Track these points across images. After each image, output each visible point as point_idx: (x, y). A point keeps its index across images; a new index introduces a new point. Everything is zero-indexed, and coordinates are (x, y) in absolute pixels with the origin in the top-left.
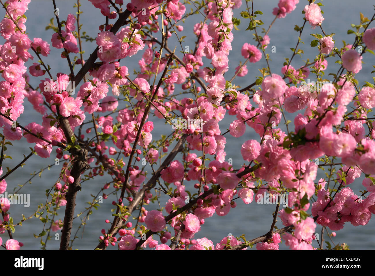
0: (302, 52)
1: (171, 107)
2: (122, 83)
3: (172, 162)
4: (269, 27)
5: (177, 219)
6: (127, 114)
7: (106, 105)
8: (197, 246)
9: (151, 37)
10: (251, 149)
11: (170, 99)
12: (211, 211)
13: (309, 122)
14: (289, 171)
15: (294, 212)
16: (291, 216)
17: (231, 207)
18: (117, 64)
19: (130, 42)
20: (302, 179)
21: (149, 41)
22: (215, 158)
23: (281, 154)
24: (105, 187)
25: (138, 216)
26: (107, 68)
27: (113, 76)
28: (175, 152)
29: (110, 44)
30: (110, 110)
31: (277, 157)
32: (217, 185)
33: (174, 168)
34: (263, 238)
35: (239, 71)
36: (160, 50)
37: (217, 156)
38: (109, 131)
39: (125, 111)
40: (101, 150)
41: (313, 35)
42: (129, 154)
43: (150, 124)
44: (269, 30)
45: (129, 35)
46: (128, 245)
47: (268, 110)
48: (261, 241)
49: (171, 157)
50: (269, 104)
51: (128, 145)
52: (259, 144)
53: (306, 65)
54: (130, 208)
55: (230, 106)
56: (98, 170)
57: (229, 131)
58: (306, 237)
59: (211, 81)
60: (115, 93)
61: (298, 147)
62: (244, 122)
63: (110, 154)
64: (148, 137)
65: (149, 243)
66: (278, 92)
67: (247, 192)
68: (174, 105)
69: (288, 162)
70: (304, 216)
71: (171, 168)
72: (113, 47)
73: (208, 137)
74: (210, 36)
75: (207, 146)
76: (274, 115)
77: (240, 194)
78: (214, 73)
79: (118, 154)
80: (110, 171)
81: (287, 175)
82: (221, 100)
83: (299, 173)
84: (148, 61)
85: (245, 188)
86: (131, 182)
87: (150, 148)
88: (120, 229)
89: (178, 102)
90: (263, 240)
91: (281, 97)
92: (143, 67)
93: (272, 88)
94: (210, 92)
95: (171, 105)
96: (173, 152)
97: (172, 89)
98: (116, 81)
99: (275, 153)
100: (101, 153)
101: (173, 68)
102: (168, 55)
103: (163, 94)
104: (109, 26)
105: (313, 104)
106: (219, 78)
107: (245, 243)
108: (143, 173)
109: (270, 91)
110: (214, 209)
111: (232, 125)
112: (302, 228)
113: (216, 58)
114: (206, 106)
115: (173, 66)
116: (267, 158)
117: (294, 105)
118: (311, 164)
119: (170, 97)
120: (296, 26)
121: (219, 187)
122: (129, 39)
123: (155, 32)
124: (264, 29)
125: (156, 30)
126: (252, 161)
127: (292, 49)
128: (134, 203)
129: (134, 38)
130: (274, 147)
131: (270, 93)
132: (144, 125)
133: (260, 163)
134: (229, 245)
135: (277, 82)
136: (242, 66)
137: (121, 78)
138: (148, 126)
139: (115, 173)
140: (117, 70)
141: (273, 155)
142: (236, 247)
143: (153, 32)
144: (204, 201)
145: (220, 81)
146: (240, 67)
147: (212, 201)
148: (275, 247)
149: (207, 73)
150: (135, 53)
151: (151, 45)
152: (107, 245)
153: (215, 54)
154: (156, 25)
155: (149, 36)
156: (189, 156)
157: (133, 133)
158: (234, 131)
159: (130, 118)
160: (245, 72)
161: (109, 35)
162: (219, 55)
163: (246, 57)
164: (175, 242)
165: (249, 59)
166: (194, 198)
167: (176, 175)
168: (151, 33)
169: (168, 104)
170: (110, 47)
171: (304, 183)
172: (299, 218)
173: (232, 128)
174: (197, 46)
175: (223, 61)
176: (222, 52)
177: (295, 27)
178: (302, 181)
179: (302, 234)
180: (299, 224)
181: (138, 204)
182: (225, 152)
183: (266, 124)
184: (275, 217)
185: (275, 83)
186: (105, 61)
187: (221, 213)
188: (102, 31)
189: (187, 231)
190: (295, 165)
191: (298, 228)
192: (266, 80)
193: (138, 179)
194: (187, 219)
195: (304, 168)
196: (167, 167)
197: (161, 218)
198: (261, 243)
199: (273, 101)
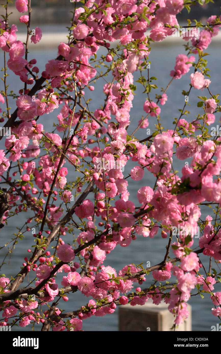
0: (189, 113)
1: (84, 154)
2: (38, 137)
3: (84, 201)
4: (166, 87)
5: (86, 250)
6: (47, 160)
7: (30, 152)
8: (102, 273)
9: (67, 96)
10: (145, 194)
11: (84, 147)
12: (113, 245)
13: (194, 171)
14: (176, 213)
15: (180, 248)
16: (177, 252)
17: (133, 239)
18: (34, 122)
19: (47, 102)
20: (187, 220)
21: (65, 98)
22: (120, 197)
23: (170, 199)
24: (28, 222)
25: (56, 245)
26: (26, 126)
27: (31, 132)
28: (87, 192)
29: (28, 106)
30: (33, 156)
31: (166, 201)
32: (117, 223)
33: (85, 206)
34: (158, 266)
35: (142, 123)
36: (73, 108)
37: (122, 196)
38: (26, 179)
39: (46, 157)
40: (25, 190)
41: (199, 98)
42: (47, 195)
43: (64, 170)
44: (167, 89)
45: (47, 96)
46: (44, 273)
47: (160, 161)
48: (156, 269)
49: (84, 196)
50: (160, 156)
51: (48, 186)
52: (152, 190)
53: (197, 119)
54: (49, 239)
55: (133, 154)
56: (23, 207)
57: (130, 176)
58: (190, 269)
59: (115, 133)
60: (35, 144)
61: (183, 193)
62: (143, 168)
63: (33, 194)
64: (63, 181)
65: (65, 268)
66: (167, 147)
67: (143, 229)
68: (87, 152)
69: (176, 205)
70: (188, 252)
71: (83, 206)
72: (30, 108)
73: (110, 184)
74: (114, 95)
75: (109, 191)
76: (165, 166)
77: (137, 231)
78: (118, 127)
79: (39, 193)
80: (33, 207)
81: (175, 216)
82: (122, 151)
83: (184, 215)
84: (65, 115)
85: (140, 226)
86: (50, 217)
87: (65, 189)
88: (40, 257)
89: (90, 150)
90: (157, 268)
91: (171, 151)
92: (61, 120)
93: (162, 143)
94: (113, 145)
95: (84, 152)
96: (85, 192)
97: (85, 139)
98: (33, 136)
99: (165, 198)
100: (25, 192)
101: (85, 122)
102: (82, 110)
103: (77, 143)
104: (27, 90)
105: (198, 156)
106: (122, 131)
107: (143, 271)
108: (60, 209)
109: (160, 147)
110: (115, 244)
111: (133, 170)
112: (187, 261)
113: (119, 114)
114: (108, 158)
115: (85, 120)
116: (158, 202)
117: (184, 153)
118: (194, 208)
119: (83, 146)
120: (184, 91)
121: (118, 225)
122: (46, 99)
123: (71, 91)
124: (162, 89)
125: (71, 90)
126: (147, 204)
127: (180, 110)
128: (52, 235)
129: (51, 98)
130: (164, 193)
131: (161, 148)
132: (60, 170)
133: (152, 206)
134: (129, 272)
135: (166, 139)
136: (144, 119)
137: (37, 134)
138: (63, 171)
139: (37, 210)
140: (34, 127)
141: (163, 199)
142: (136, 274)
143: (69, 91)
144: (106, 237)
145: (123, 133)
146: (142, 121)
147: (114, 237)
148: (168, 274)
149: (111, 127)
150: (52, 111)
151: (67, 102)
152: (29, 270)
153: (118, 111)
154: (71, 85)
155: (66, 95)
156: (99, 195)
157: (51, 177)
158: (134, 175)
159: (50, 163)
160: (147, 124)
161: (27, 98)
162: (122, 111)
163: (147, 112)
164: (85, 269)
165: (150, 114)
166: (98, 234)
167: (87, 212)
168: (67, 92)
169: (82, 152)
170: (28, 109)
171: (189, 223)
172: (184, 253)
173: (133, 173)
174: (106, 103)
175: (125, 117)
176: (124, 109)
177: (182, 91)
178: (186, 222)
179: (187, 266)
180: (184, 258)
181: (55, 236)
182: (128, 193)
183: (158, 173)
184: (168, 248)
185: (165, 139)
186: (24, 120)
187: (123, 244)
188: (21, 94)
189: (95, 260)
190: (181, 208)
191: (184, 261)
192: (157, 137)
193: (56, 214)
194: (95, 250)
195: (189, 211)
196: (80, 205)
197: (71, 251)
198: (156, 270)
199: (164, 154)
